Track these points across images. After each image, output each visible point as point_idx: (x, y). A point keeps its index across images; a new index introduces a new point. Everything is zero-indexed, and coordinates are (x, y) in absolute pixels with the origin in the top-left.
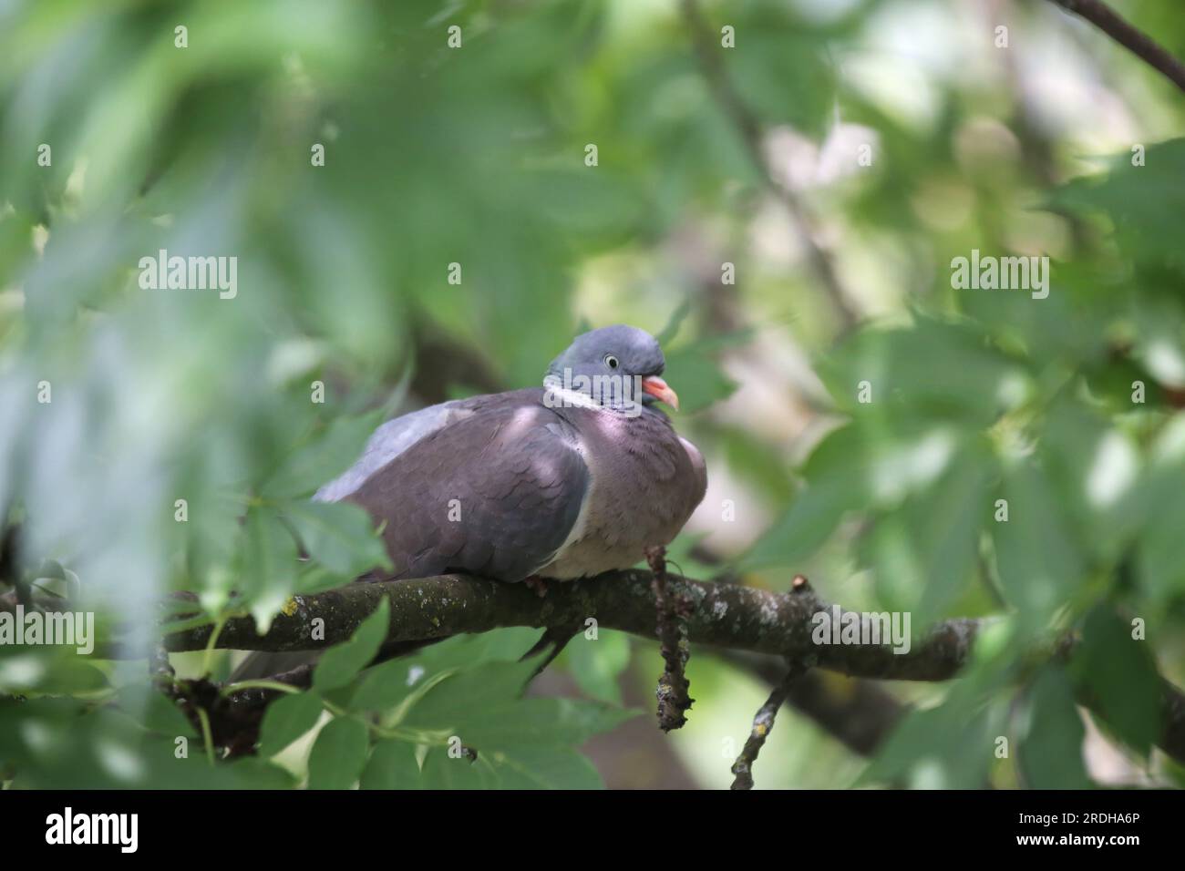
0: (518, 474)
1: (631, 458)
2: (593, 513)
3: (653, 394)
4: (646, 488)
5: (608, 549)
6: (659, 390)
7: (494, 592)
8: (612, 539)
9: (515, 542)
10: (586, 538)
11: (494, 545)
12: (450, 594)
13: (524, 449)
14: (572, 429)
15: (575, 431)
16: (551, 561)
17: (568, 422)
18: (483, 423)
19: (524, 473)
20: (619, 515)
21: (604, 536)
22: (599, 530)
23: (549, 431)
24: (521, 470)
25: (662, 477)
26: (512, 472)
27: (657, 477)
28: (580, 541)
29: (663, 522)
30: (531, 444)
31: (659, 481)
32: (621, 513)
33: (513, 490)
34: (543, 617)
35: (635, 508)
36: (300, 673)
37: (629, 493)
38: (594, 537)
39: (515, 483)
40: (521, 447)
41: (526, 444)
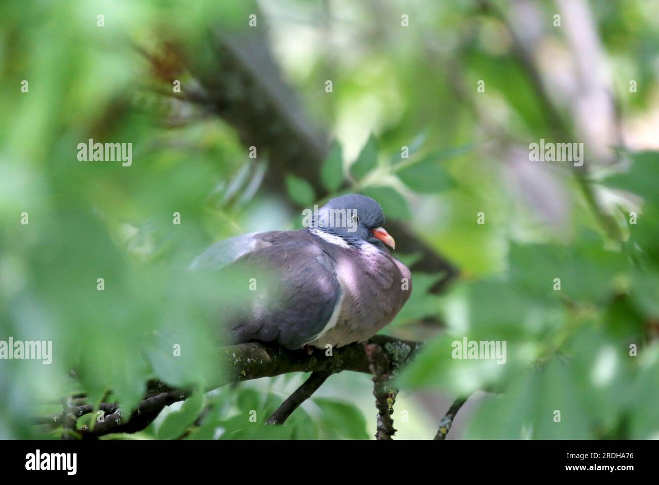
0: (297, 287)
1: (366, 277)
2: (342, 312)
3: (379, 239)
4: (376, 295)
5: (351, 332)
6: (383, 236)
7: (280, 353)
8: (354, 327)
9: (293, 328)
10: (338, 325)
11: (280, 328)
12: (252, 356)
13: (302, 272)
14: (331, 259)
15: (333, 261)
16: (315, 340)
17: (329, 255)
18: (277, 252)
19: (301, 286)
20: (359, 312)
21: (349, 325)
22: (346, 321)
23: (318, 261)
24: (299, 284)
25: (385, 287)
26: (294, 286)
27: (382, 288)
28: (334, 328)
29: (386, 314)
30: (306, 269)
31: (384, 290)
32: (360, 311)
33: (293, 297)
34: (310, 367)
35: (369, 307)
36: (162, 397)
37: (365, 298)
38: (343, 325)
39: (295, 292)
40: (300, 270)
41: (304, 269)
